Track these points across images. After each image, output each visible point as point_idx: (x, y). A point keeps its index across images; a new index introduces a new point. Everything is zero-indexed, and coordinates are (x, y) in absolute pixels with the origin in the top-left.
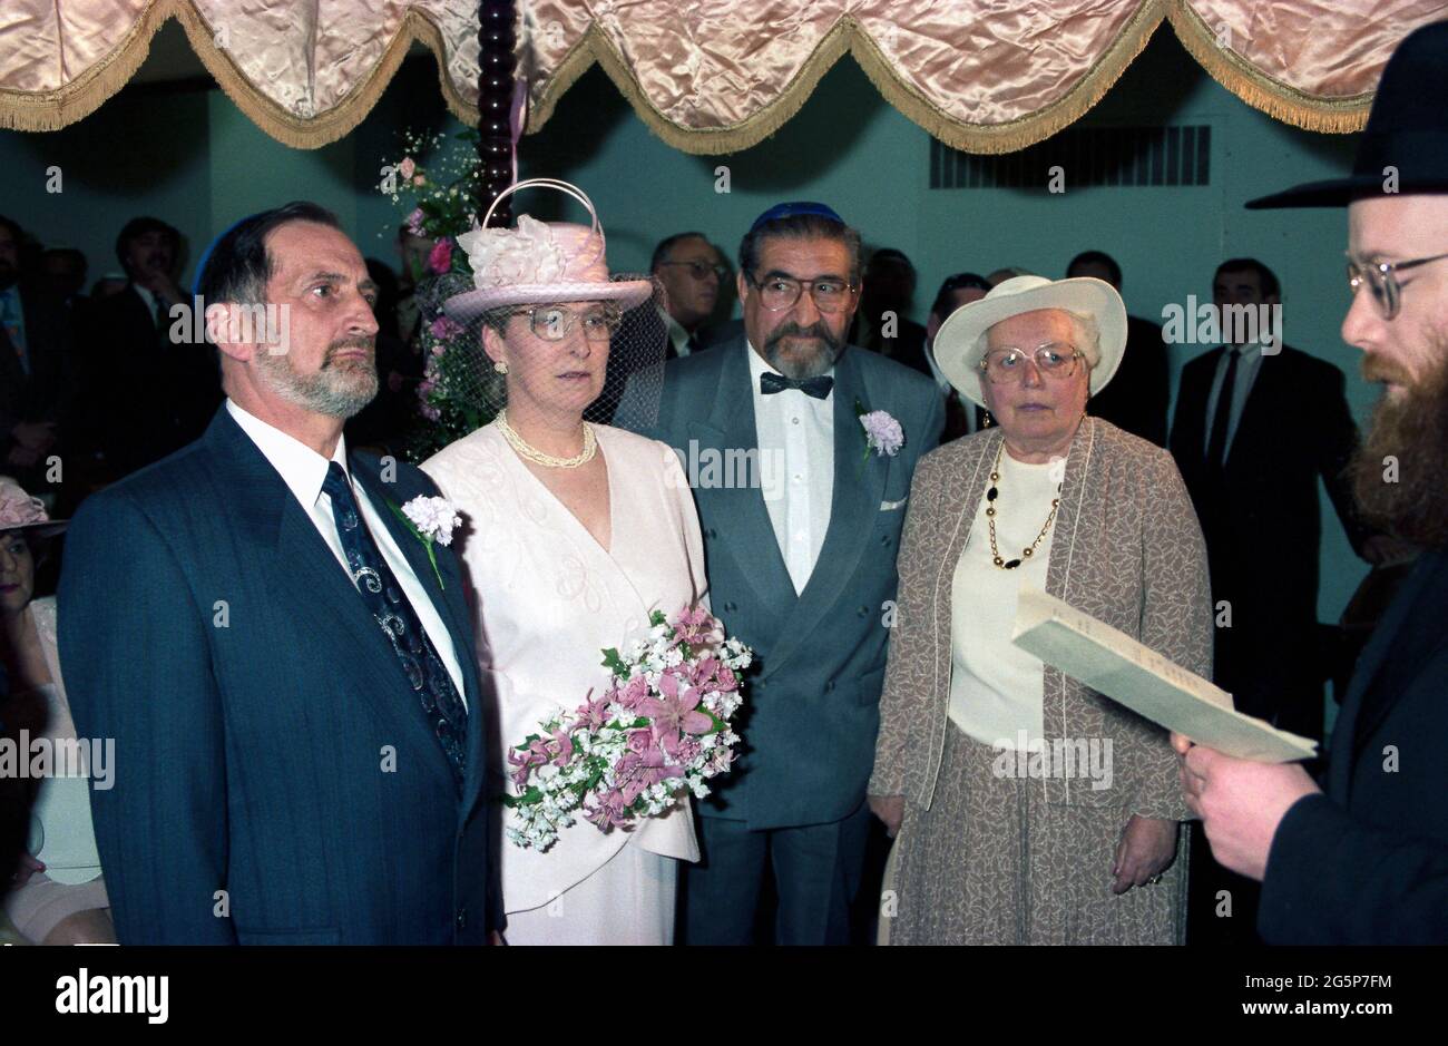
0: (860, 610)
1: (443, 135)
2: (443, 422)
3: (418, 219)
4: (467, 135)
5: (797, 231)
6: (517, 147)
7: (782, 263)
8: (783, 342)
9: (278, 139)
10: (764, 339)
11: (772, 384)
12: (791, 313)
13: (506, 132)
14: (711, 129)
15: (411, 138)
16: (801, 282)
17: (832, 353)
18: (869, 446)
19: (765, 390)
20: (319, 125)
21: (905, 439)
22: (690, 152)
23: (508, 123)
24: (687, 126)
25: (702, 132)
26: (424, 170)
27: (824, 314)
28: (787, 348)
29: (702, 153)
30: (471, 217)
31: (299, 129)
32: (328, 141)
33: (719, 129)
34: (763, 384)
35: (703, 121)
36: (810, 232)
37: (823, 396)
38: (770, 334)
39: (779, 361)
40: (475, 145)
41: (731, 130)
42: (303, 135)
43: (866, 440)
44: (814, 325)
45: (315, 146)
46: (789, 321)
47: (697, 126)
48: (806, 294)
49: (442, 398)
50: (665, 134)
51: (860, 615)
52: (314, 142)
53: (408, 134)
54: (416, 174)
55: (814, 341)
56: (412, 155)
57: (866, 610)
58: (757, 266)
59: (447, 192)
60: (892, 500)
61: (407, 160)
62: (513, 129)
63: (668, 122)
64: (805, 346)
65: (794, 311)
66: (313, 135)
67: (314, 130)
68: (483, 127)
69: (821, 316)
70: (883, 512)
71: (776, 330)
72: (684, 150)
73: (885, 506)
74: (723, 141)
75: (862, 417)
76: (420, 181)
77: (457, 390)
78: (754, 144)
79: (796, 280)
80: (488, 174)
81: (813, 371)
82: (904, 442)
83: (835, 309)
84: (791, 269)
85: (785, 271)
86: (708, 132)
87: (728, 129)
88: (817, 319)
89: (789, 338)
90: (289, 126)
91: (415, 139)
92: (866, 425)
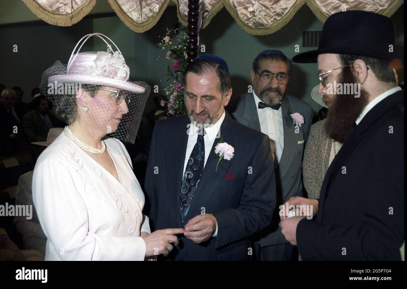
0: (293, 175)
1: (177, 29)
2: (175, 115)
3: (169, 55)
4: (185, 29)
5: (273, 58)
6: (199, 33)
7: (267, 68)
8: (266, 93)
9: (132, 29)
10: (259, 91)
11: (262, 106)
12: (269, 84)
13: (196, 28)
14: (261, 27)
15: (168, 30)
16: (274, 74)
17: (281, 97)
18: (293, 123)
19: (260, 107)
20: (143, 26)
21: (304, 121)
22: (254, 34)
23: (197, 25)
24: (253, 26)
25: (258, 28)
26: (172, 40)
27: (279, 85)
28: (267, 95)
29: (258, 35)
30: (185, 54)
31: (138, 27)
32: (146, 30)
33: (263, 27)
34: (259, 105)
35: (258, 25)
36: (277, 59)
37: (277, 109)
38: (262, 90)
39: (264, 99)
40: (186, 32)
41: (267, 28)
42: (138, 29)
43: (293, 122)
44: (276, 88)
45: (142, 32)
46: (268, 86)
47: (257, 26)
48: (275, 78)
49: (176, 108)
50: (246, 29)
51: (293, 177)
52: (141, 30)
53: (167, 29)
54: (170, 41)
55: (275, 93)
56: (168, 35)
57: (295, 175)
58: (259, 68)
59: (178, 47)
60: (301, 141)
61: (167, 37)
62: (198, 27)
63: (247, 25)
64: (272, 94)
65: (270, 83)
66: (141, 28)
67: (142, 27)
68: (189, 27)
69: (279, 86)
70: (299, 144)
71: (264, 89)
72: (252, 34)
73: (299, 142)
74: (264, 31)
75: (291, 115)
76: (170, 43)
77: (180, 106)
78: (274, 32)
79: (272, 73)
80: (191, 41)
81: (275, 102)
82: (305, 122)
83: (283, 83)
84: (270, 70)
85: (268, 70)
86: (259, 28)
87: (266, 27)
88: (277, 86)
89: (267, 92)
90: (135, 26)
91: (169, 30)
92: (293, 117)
